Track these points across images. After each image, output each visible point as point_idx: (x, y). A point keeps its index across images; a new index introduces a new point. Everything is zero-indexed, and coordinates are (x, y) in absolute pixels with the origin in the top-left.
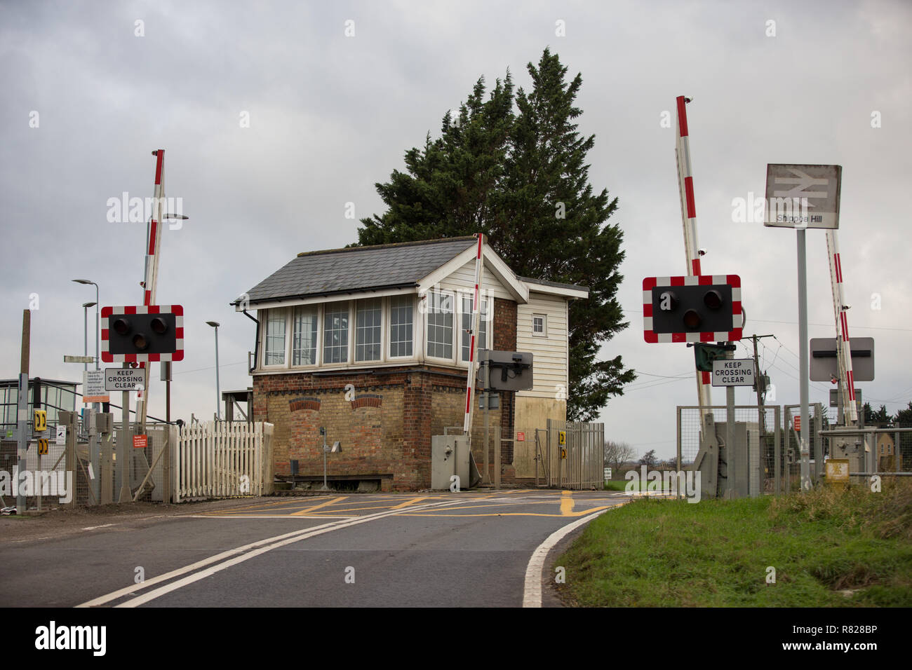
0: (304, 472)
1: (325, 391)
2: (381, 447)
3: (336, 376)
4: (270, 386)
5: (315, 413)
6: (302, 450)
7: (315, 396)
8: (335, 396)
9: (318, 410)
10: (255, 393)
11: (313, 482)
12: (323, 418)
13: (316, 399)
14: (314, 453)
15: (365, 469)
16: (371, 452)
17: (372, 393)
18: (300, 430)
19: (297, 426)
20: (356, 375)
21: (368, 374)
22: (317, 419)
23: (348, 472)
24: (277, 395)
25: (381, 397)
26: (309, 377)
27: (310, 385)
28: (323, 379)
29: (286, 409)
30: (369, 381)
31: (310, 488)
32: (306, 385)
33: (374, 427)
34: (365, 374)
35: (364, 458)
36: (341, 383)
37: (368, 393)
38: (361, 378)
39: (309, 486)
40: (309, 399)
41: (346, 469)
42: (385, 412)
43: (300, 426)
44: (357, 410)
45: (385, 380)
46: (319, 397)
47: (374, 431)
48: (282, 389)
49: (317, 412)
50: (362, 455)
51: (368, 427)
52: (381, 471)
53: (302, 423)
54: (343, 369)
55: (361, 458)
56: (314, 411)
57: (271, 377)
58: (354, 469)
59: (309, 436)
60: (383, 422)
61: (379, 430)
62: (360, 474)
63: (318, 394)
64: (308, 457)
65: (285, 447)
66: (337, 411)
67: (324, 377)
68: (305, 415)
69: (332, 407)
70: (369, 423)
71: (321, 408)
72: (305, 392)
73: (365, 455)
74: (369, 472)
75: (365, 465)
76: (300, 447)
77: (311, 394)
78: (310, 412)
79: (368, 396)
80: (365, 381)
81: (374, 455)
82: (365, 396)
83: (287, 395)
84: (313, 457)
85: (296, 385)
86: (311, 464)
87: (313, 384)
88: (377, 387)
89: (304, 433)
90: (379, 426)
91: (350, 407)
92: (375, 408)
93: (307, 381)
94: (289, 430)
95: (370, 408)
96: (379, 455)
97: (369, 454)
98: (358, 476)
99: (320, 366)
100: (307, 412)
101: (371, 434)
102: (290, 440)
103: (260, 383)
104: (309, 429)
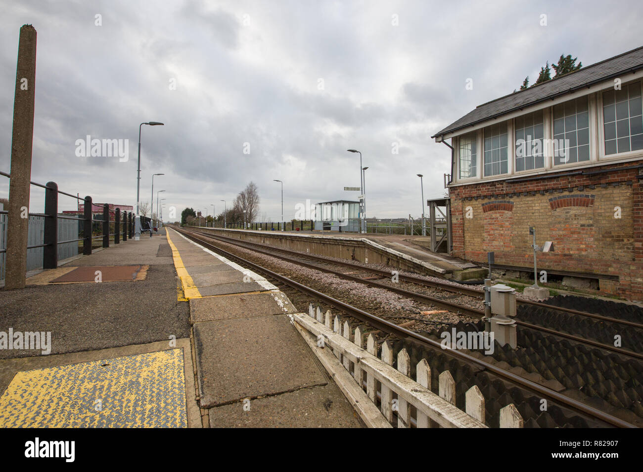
0: (498, 261)
1: (518, 194)
2: (594, 246)
3: (532, 180)
4: (465, 193)
5: (508, 214)
6: (495, 243)
7: (507, 199)
8: (531, 199)
9: (511, 210)
10: (452, 200)
11: (508, 270)
12: (517, 218)
13: (509, 202)
14: (507, 247)
15: (572, 266)
16: (579, 250)
17: (579, 193)
18: (493, 227)
19: (489, 224)
20: (558, 177)
21: (573, 176)
22: (512, 218)
23: (549, 266)
24: (471, 200)
25: (592, 196)
26: (502, 184)
27: (502, 190)
28: (516, 185)
29: (479, 211)
30: (575, 181)
31: (504, 275)
32: (499, 190)
33: (582, 225)
34: (570, 175)
35: (571, 255)
36: (537, 186)
37: (573, 193)
38: (564, 180)
39: (504, 273)
40: (501, 202)
41: (547, 264)
42: (599, 211)
43: (493, 224)
44: (558, 210)
45: (599, 179)
46: (511, 200)
47: (583, 229)
48: (475, 195)
49: (510, 212)
50: (566, 252)
51: (574, 226)
52: (598, 269)
53: (495, 221)
54: (539, 173)
55: (565, 255)
56: (506, 212)
57: (465, 187)
58: (558, 265)
59: (502, 232)
60: (597, 221)
61: (591, 229)
62: (566, 270)
63: (511, 197)
64: (502, 249)
65: (479, 240)
66: (533, 211)
67: (517, 182)
68: (498, 215)
69: (526, 208)
70: (575, 222)
71: (514, 209)
72: (497, 196)
73: (571, 252)
74: (579, 270)
75: (573, 262)
76: (494, 240)
77: (503, 198)
78: (504, 213)
79: (572, 196)
80: (569, 182)
81: (583, 253)
82: (568, 196)
83: (480, 200)
84: (506, 249)
85: (488, 191)
86: (505, 255)
87: (505, 189)
88: (586, 187)
89: (496, 230)
90: (592, 225)
91: (549, 207)
92: (584, 208)
93: (499, 188)
94: (483, 227)
95: (576, 208)
96: (593, 254)
97: (577, 252)
98: (563, 271)
99: (513, 173)
100: (499, 213)
101: (579, 233)
102: (484, 234)
103: (456, 192)
104: (502, 226)
